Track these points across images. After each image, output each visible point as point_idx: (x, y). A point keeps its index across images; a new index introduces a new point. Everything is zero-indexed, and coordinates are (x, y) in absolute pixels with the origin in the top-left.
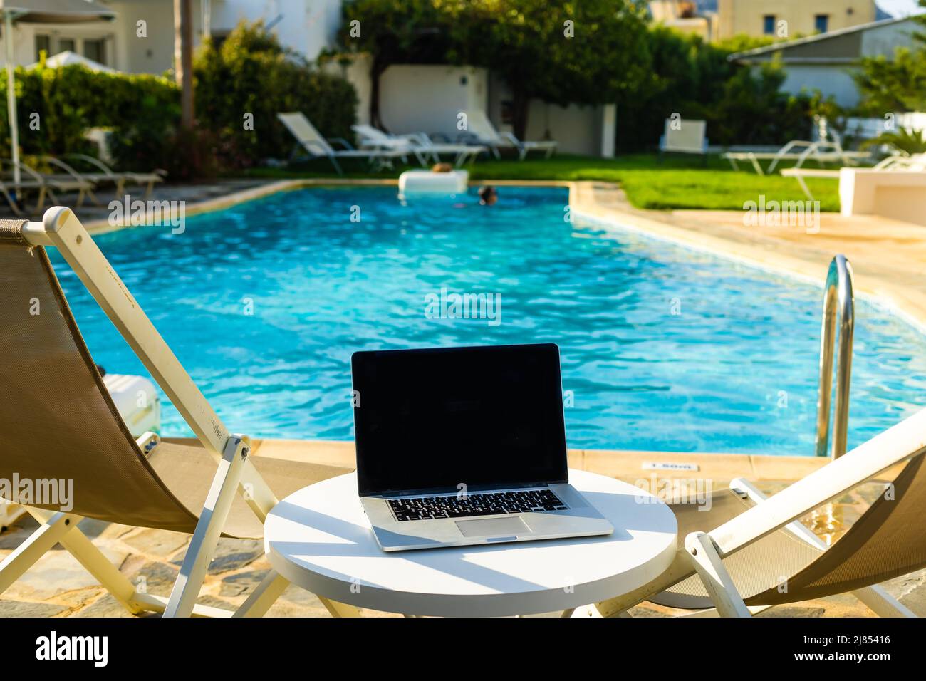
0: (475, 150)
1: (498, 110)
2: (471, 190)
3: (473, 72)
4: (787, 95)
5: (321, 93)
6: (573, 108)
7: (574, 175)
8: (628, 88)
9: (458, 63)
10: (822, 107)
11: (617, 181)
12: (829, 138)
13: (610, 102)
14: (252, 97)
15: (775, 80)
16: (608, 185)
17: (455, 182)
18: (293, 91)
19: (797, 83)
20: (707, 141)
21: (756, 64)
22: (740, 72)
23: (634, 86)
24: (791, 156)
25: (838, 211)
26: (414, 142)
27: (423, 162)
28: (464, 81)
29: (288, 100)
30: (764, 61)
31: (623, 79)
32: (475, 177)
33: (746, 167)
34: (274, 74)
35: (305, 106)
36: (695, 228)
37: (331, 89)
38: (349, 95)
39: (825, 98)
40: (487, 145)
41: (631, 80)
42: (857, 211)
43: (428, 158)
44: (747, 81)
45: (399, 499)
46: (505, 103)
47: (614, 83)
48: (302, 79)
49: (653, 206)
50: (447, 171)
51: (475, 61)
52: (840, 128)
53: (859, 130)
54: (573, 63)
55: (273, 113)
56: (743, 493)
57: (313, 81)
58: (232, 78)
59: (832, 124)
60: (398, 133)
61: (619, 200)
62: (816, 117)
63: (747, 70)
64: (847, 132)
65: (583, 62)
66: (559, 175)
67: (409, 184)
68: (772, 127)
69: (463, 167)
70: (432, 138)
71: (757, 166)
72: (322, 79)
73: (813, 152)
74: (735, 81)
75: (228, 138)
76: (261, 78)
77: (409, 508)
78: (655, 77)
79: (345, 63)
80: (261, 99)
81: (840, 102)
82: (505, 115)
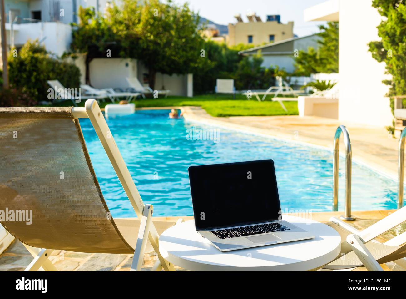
0: (136, 95)
1: (142, 77)
2: (136, 112)
3: (131, 61)
4: (264, 68)
5: (65, 72)
6: (175, 75)
7: (181, 104)
8: (198, 66)
9: (125, 57)
10: (279, 73)
11: (200, 106)
12: (284, 85)
13: (191, 72)
14: (35, 74)
15: (259, 62)
16: (197, 108)
17: (130, 108)
18: (53, 70)
19: (268, 63)
20: (235, 88)
21: (250, 55)
22: (244, 59)
23: (200, 66)
24: (272, 93)
25: (298, 115)
26: (108, 92)
27: (113, 100)
28: (127, 65)
29: (51, 75)
30: (254, 54)
31: (196, 63)
32: (138, 106)
33: (254, 98)
34: (45, 63)
35: (58, 77)
36: (242, 124)
37: (69, 69)
38: (77, 72)
39: (281, 69)
40: (140, 92)
41: (199, 63)
42: (306, 114)
43: (114, 98)
44: (248, 63)
45: (215, 230)
46: (145, 74)
47: (192, 65)
48: (57, 65)
49: (220, 115)
50: (126, 104)
51: (132, 56)
52: (288, 82)
53: (296, 82)
54: (175, 56)
55: (45, 81)
56: (336, 223)
57: (62, 66)
58: (26, 65)
59: (284, 79)
60: (100, 88)
61: (204, 113)
62: (277, 77)
63: (247, 58)
64: (291, 83)
65: (179, 56)
66: (174, 104)
67: (109, 110)
68: (258, 82)
69: (131, 102)
70: (115, 90)
71: (258, 98)
72: (65, 65)
73: (280, 91)
74: (242, 62)
75: (25, 92)
76: (39, 65)
77: (222, 234)
78: (209, 62)
79: (74, 58)
80: (39, 74)
81: (287, 70)
82: (145, 79)
